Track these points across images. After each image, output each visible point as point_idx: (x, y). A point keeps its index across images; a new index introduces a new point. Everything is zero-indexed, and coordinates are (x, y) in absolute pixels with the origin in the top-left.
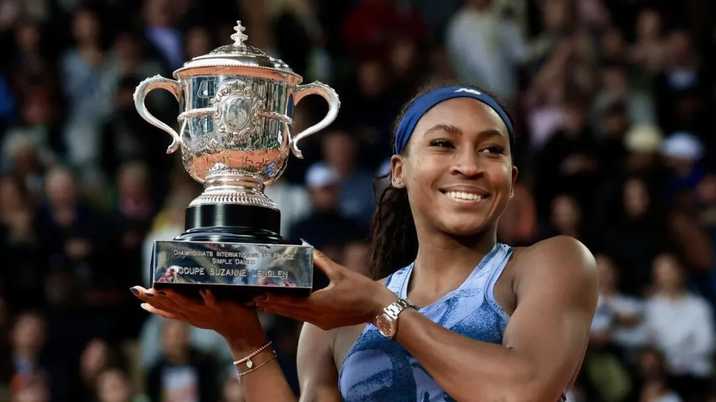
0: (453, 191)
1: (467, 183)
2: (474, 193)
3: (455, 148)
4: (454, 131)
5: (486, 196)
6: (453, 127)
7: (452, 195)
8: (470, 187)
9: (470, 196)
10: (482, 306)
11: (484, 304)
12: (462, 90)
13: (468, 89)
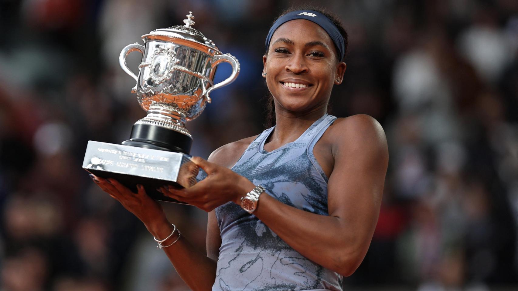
0: (287, 82)
1: (295, 77)
2: (300, 83)
3: (291, 54)
4: (289, 43)
5: (310, 85)
6: (289, 40)
7: (287, 85)
8: (296, 80)
9: (297, 86)
10: (302, 155)
11: (304, 154)
12: (302, 14)
13: (308, 13)
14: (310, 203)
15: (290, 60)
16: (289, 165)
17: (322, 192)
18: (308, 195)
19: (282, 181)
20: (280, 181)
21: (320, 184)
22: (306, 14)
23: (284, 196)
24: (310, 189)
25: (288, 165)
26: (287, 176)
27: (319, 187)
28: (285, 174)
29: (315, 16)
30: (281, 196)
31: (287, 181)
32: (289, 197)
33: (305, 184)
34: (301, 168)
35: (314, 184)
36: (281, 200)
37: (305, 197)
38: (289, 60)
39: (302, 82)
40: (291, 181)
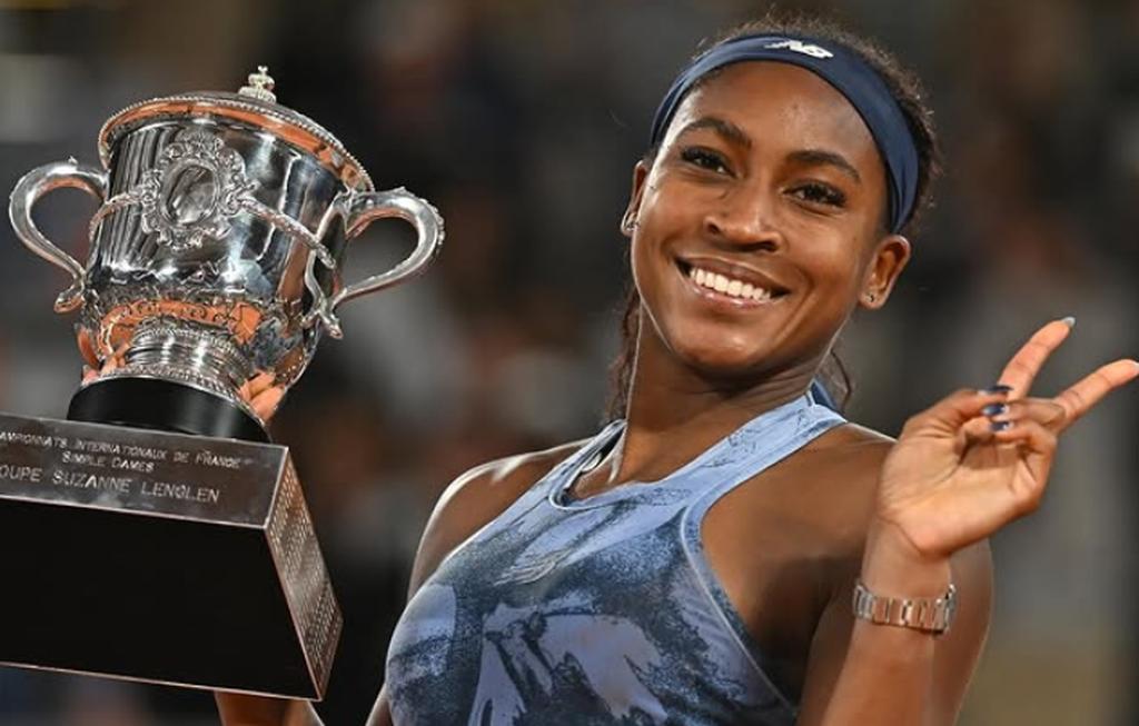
3: (733, 175)
4: (735, 138)
5: (778, 293)
7: (698, 277)
10: (662, 527)
11: (667, 525)
12: (785, 44)
13: (804, 44)
14: (656, 692)
15: (728, 196)
16: (608, 558)
17: (703, 654)
18: (650, 665)
19: (571, 610)
20: (565, 612)
21: (697, 628)
22: (796, 46)
23: (570, 664)
24: (659, 643)
25: (605, 559)
26: (590, 596)
27: (693, 637)
28: (585, 587)
29: (826, 58)
30: (560, 664)
31: (588, 612)
32: (584, 668)
33: (643, 627)
34: (640, 568)
35: (678, 626)
36: (560, 677)
37: (637, 672)
38: (723, 197)
39: (754, 278)
40: (599, 611)
